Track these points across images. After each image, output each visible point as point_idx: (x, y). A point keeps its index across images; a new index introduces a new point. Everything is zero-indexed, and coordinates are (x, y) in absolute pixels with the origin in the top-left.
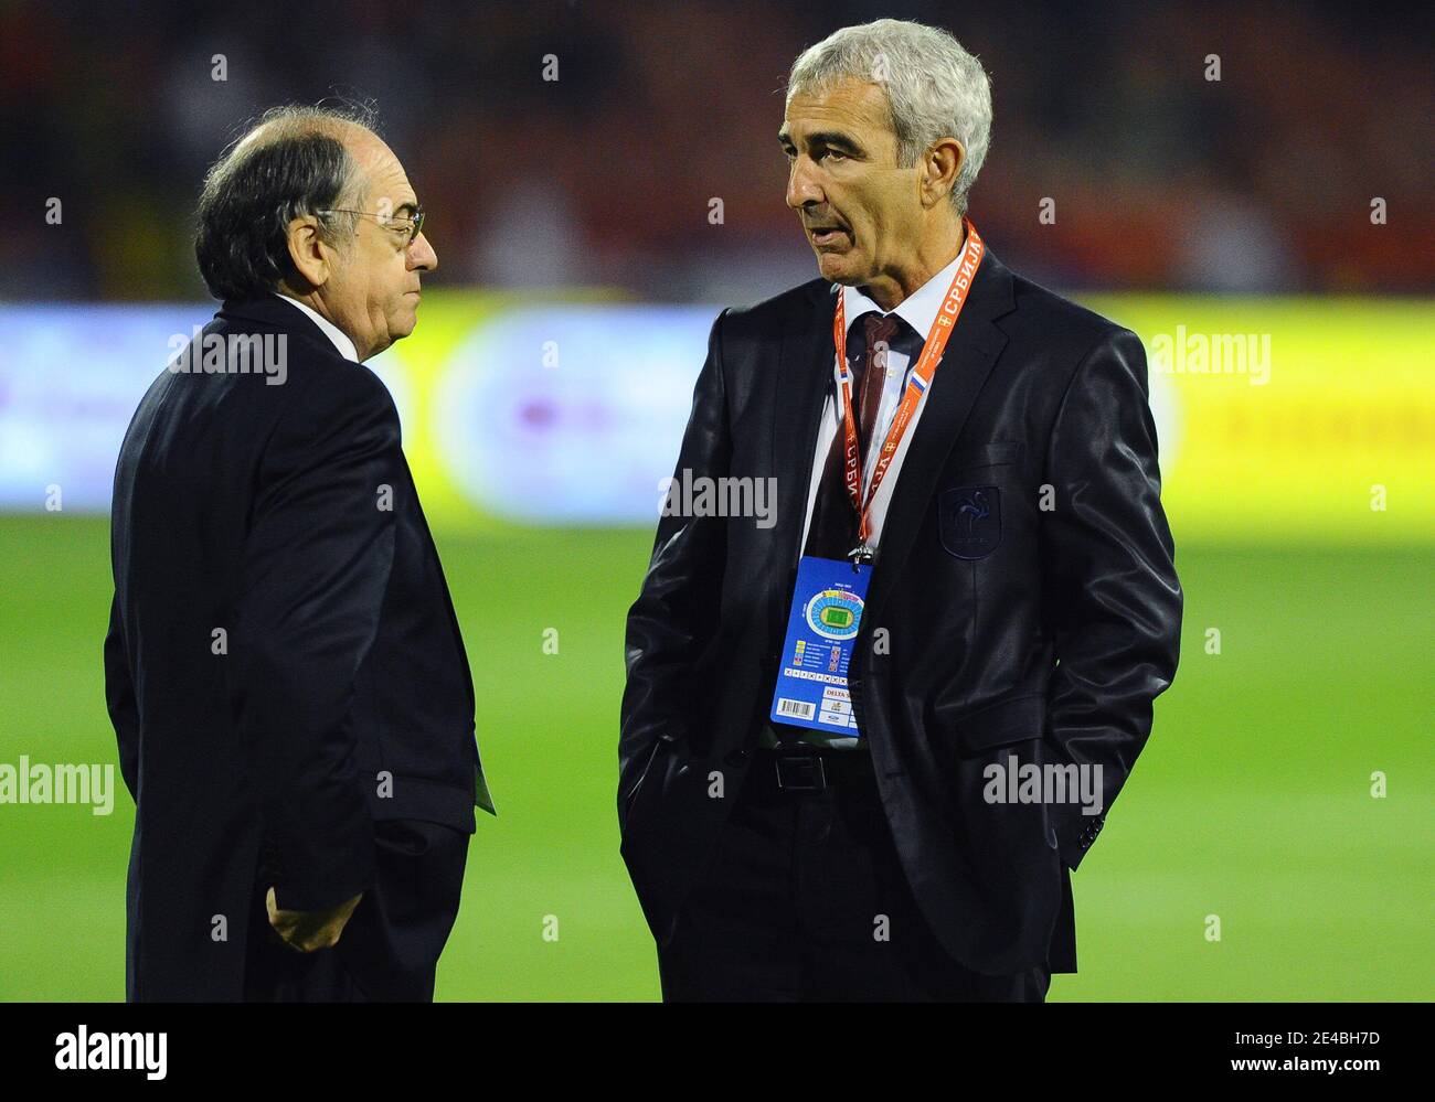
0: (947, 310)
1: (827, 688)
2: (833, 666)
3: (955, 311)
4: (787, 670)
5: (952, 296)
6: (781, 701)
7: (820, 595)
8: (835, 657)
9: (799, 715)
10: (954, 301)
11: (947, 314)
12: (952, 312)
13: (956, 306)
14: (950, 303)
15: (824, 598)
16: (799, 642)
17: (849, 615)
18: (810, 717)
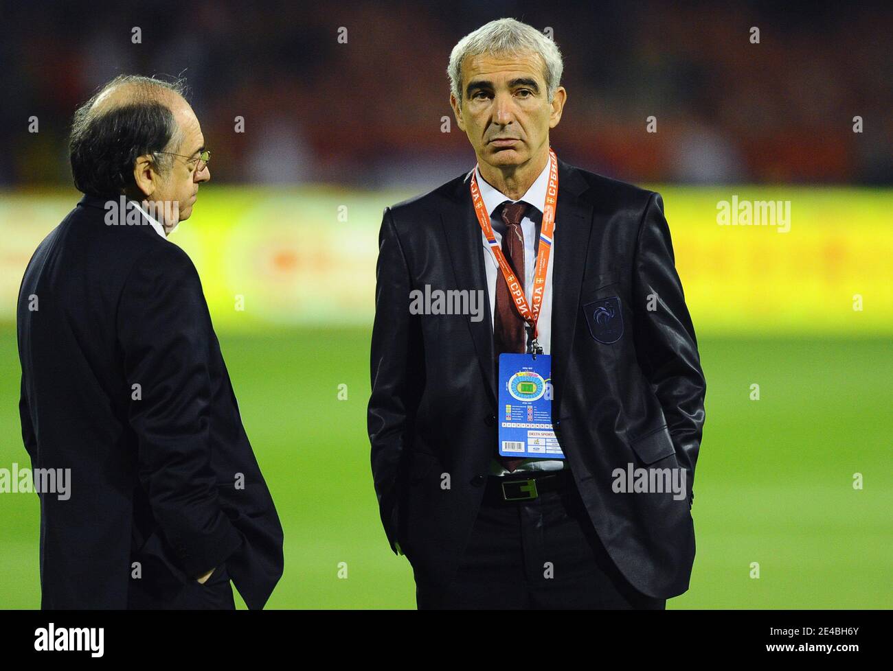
0: (550, 194)
1: (529, 432)
2: (530, 417)
3: (554, 194)
4: (503, 423)
5: (551, 185)
6: (504, 443)
7: (514, 376)
8: (530, 412)
9: (516, 450)
10: (553, 188)
11: (551, 197)
12: (553, 195)
13: (554, 191)
14: (550, 189)
15: (517, 378)
16: (507, 406)
17: (534, 386)
18: (523, 450)
